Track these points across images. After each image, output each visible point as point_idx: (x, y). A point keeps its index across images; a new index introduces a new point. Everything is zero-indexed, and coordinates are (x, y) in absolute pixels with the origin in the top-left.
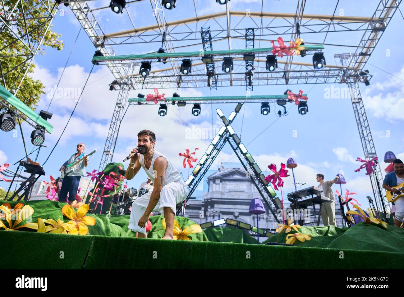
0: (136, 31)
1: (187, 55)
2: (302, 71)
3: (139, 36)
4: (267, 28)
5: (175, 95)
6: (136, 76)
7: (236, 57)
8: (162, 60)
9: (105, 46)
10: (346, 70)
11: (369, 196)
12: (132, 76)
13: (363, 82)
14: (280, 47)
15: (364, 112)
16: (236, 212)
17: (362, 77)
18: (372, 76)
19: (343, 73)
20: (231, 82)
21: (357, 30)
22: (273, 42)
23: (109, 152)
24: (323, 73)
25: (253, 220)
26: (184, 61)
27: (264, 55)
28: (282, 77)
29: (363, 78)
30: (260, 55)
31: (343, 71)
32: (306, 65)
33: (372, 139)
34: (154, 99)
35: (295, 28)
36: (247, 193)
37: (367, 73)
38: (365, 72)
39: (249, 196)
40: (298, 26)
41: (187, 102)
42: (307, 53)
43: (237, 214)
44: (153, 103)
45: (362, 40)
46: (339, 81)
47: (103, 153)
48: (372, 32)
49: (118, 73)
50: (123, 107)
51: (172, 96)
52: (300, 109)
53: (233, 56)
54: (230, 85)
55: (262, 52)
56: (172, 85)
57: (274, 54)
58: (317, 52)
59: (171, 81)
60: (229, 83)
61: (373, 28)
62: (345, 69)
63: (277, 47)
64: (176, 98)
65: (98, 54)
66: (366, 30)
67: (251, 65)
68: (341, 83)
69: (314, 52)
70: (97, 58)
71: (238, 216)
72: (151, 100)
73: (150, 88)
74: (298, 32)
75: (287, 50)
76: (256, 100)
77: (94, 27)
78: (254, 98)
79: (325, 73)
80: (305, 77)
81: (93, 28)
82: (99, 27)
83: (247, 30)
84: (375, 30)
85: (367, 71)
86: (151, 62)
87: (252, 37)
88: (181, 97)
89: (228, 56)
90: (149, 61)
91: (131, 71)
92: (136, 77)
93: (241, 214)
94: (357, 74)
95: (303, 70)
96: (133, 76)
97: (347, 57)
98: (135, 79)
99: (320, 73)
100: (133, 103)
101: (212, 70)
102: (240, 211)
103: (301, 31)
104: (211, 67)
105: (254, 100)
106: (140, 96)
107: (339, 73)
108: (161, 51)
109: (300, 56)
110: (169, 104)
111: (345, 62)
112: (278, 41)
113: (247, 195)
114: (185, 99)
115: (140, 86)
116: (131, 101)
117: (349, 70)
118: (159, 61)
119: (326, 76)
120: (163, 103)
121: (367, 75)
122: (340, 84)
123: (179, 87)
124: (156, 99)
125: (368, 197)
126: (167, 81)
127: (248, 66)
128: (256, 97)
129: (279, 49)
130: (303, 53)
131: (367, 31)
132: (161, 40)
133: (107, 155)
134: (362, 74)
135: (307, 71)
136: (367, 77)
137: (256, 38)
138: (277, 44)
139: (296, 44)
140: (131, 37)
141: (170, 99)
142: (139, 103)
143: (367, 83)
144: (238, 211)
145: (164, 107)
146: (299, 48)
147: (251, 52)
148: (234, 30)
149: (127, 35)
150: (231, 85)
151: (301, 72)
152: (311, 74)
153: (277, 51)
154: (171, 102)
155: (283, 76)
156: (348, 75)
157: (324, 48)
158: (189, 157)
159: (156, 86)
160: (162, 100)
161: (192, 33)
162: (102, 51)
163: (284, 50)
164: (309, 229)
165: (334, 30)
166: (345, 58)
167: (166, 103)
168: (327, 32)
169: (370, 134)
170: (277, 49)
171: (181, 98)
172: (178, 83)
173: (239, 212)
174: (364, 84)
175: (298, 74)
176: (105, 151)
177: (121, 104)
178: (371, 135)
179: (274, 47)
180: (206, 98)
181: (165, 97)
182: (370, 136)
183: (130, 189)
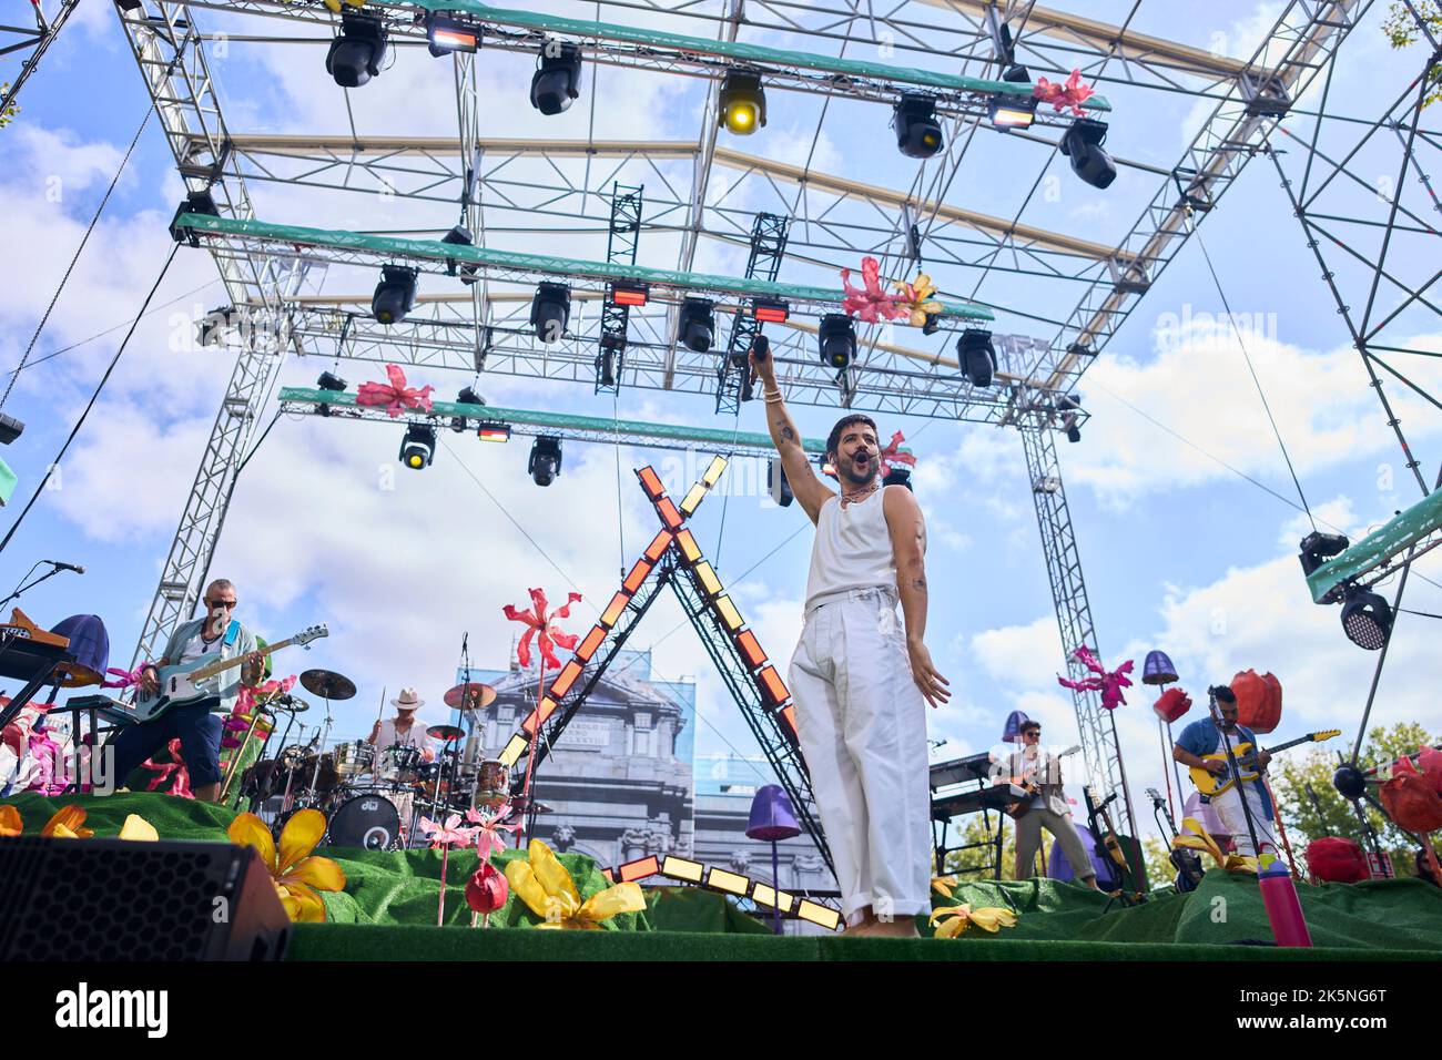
0: (359, 146)
1: (558, 266)
2: (894, 372)
3: (367, 165)
4: (820, 223)
5: (467, 397)
6: (312, 306)
7: (724, 302)
8: (458, 269)
9: (224, 177)
10: (1020, 387)
11: (1154, 787)
12: (297, 305)
13: (1062, 430)
14: (867, 295)
15: (1066, 520)
16: (566, 827)
17: (1059, 415)
18: (1089, 416)
19: (1010, 394)
20: (670, 375)
21: (1075, 278)
22: (846, 272)
23: (184, 587)
24: (952, 386)
25: (623, 856)
26: (544, 286)
27: (814, 309)
28: (834, 383)
29: (1063, 418)
30: (803, 308)
31: (1009, 389)
32: (907, 354)
33: (1087, 607)
34: (389, 402)
35: (903, 239)
36: (611, 758)
37: (1076, 404)
38: (1069, 399)
39: (616, 768)
40: (915, 238)
41: (515, 427)
42: (941, 323)
43: (565, 835)
44: (381, 414)
45: (1078, 308)
46: (997, 419)
47: (159, 593)
48: (1114, 291)
49: (243, 282)
50: (251, 416)
51: (453, 397)
53: (715, 298)
54: (661, 387)
55: (810, 301)
56: (452, 358)
57: (850, 311)
58: (971, 326)
59: (448, 343)
60: (660, 378)
61: (1116, 281)
62: (1016, 383)
63: (858, 293)
64: (473, 408)
65: (200, 204)
66: (1095, 282)
67: (748, 332)
68: (1002, 424)
69: (962, 326)
70: (195, 221)
71: (571, 843)
72: (377, 405)
73: (364, 356)
74: (915, 254)
75: (889, 304)
76: (754, 450)
77: (198, 101)
78: (746, 439)
79: (961, 388)
80: (900, 393)
81: (194, 103)
82: (216, 103)
83: (763, 216)
84: (1122, 287)
85: (1077, 399)
86: (418, 270)
87: (773, 245)
88: (487, 405)
89: (701, 296)
90: (412, 264)
91: (293, 281)
92: (312, 310)
93: (582, 833)
94: (1051, 403)
95: (899, 369)
96: (303, 302)
97: (1022, 346)
98: (309, 314)
99: (947, 385)
100: (291, 406)
101: (619, 329)
102: (580, 822)
103: (923, 254)
104: (616, 317)
105: (746, 448)
106: (328, 382)
107: (999, 392)
108: (457, 237)
109: (921, 330)
110: (443, 425)
111: (1017, 360)
112: (863, 273)
113: (608, 763)
114: (504, 415)
115: (328, 345)
116: (290, 396)
117: (1029, 388)
118: (451, 272)
119: (964, 397)
120: (422, 419)
121: (1077, 411)
122: (1000, 428)
123: (479, 368)
124: (391, 398)
125: (1150, 791)
126: (435, 341)
127: (742, 332)
128: (754, 440)
129: (864, 300)
130: (929, 326)
131: (1098, 285)
132: (458, 196)
133: (170, 598)
134: (1065, 405)
135: (910, 375)
136: (1076, 417)
137: (789, 248)
138: (858, 283)
139: (917, 294)
140: (337, 162)
141: (449, 408)
142: (323, 410)
143: (1074, 435)
144: (572, 821)
145: (421, 434)
146: (924, 307)
147: (778, 296)
148: (717, 210)
149: (321, 154)
150: (668, 386)
151: (890, 376)
152: (920, 384)
153: (859, 306)
154: (448, 420)
155: (837, 378)
156: (1026, 404)
157: (993, 319)
158: (544, 626)
159: (392, 353)
160: (420, 410)
161: (572, 191)
162: (217, 194)
163: (880, 304)
164: (982, 890)
165: (1015, 268)
166: (1017, 350)
167: (432, 420)
168: (988, 268)
169: (1081, 592)
170: (859, 298)
171: (490, 409)
172: (481, 356)
173: (574, 828)
174: (1065, 436)
175: (883, 380)
176: (163, 585)
177: (245, 402)
178: (1085, 595)
179: (848, 291)
180: (584, 422)
181: (432, 397)
182: (1083, 598)
183: (346, 746)
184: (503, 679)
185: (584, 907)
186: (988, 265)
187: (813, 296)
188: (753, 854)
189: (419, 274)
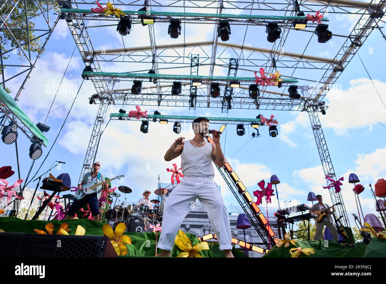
0: (126, 50)
1: (178, 77)
2: (270, 99)
3: (128, 55)
4: (247, 60)
5: (156, 113)
6: (116, 92)
7: (222, 83)
8: (152, 80)
9: (94, 61)
10: (307, 100)
12: (113, 92)
13: (320, 112)
14: (261, 78)
15: (323, 137)
16: (188, 225)
17: (319, 107)
18: (328, 107)
19: (304, 102)
20: (209, 104)
21: (321, 69)
22: (256, 72)
23: (89, 165)
24: (288, 101)
25: (203, 232)
26: (174, 83)
27: (247, 83)
28: (254, 103)
29: (320, 108)
30: (244, 83)
31: (304, 101)
32: (274, 93)
33: (331, 161)
34: (137, 115)
35: (271, 62)
36: (199, 206)
37: (324, 104)
38: (322, 103)
39: (200, 209)
40: (274, 62)
41: (169, 120)
42: (283, 84)
43: (188, 227)
44: (135, 119)
45: (323, 77)
46: (301, 110)
47: (83, 167)
48: (333, 71)
49: (100, 87)
50: (103, 121)
51: (153, 113)
52: (271, 132)
53: (220, 82)
54: (207, 106)
56: (152, 103)
57: (257, 83)
58: (292, 84)
59: (151, 99)
60: (206, 105)
61: (334, 68)
62: (306, 99)
63: (259, 78)
64: (158, 116)
65: (88, 69)
66: (327, 69)
67: (229, 90)
68: (302, 111)
69: (289, 85)
70: (87, 73)
71: (189, 229)
72: (134, 116)
73: (130, 104)
74: (274, 66)
75: (268, 80)
76: (233, 122)
77: (87, 43)
78: (230, 119)
79: (290, 101)
80: (273, 104)
81: (86, 44)
82: (91, 43)
83: (231, 59)
84: (335, 70)
85: (324, 103)
86: (142, 81)
87: (235, 67)
88: (161, 115)
89: (216, 82)
91: (112, 86)
92: (117, 93)
93: (192, 226)
94: (316, 104)
95: (272, 97)
96: (114, 91)
97: (307, 89)
98: (116, 94)
99: (286, 101)
100: (113, 118)
101: (195, 92)
102: (191, 223)
103: (277, 66)
104: (194, 89)
105: (230, 122)
106: (122, 111)
107: (301, 102)
108: (152, 72)
109: (277, 87)
110: (151, 121)
111: (306, 93)
112: (260, 72)
113: (198, 207)
114: (166, 117)
115: (121, 102)
116: (112, 115)
117: (310, 100)
118: (151, 81)
119: (291, 104)
120: (145, 119)
121: (324, 106)
123: (159, 105)
125: (354, 215)
126: (147, 99)
127: (227, 91)
128: (232, 120)
129: (261, 80)
130: (280, 85)
131: (328, 70)
132: (151, 61)
133: (86, 168)
134: (320, 104)
135: (275, 99)
136: (324, 108)
137: (239, 67)
138: (259, 75)
139: (276, 77)
140: (121, 55)
141: (152, 116)
142: (121, 119)
143: (324, 113)
144: (189, 223)
145: (145, 123)
146: (278, 80)
147: (237, 80)
148: (219, 58)
149: (117, 53)
150: (208, 106)
151: (269, 100)
152: (278, 101)
153: (259, 81)
154: (152, 119)
155: (255, 101)
156: (309, 105)
157: (298, 82)
158: (177, 172)
159: (137, 103)
160: (144, 117)
161: (180, 57)
162: (92, 66)
163: (265, 80)
164: (304, 243)
165: (303, 67)
166: (305, 90)
167: (148, 119)
169: (329, 157)
170: (260, 79)
172: (159, 102)
173: (190, 225)
175: (267, 101)
176: (84, 165)
177: (101, 118)
178: (330, 158)
179: (257, 78)
180: (187, 118)
181: (147, 113)
182: (329, 159)
184: (169, 186)
185: (194, 248)
186: (295, 67)
187: (247, 80)
188: (239, 232)
189: (143, 82)
